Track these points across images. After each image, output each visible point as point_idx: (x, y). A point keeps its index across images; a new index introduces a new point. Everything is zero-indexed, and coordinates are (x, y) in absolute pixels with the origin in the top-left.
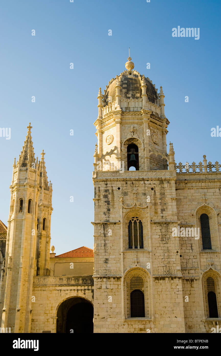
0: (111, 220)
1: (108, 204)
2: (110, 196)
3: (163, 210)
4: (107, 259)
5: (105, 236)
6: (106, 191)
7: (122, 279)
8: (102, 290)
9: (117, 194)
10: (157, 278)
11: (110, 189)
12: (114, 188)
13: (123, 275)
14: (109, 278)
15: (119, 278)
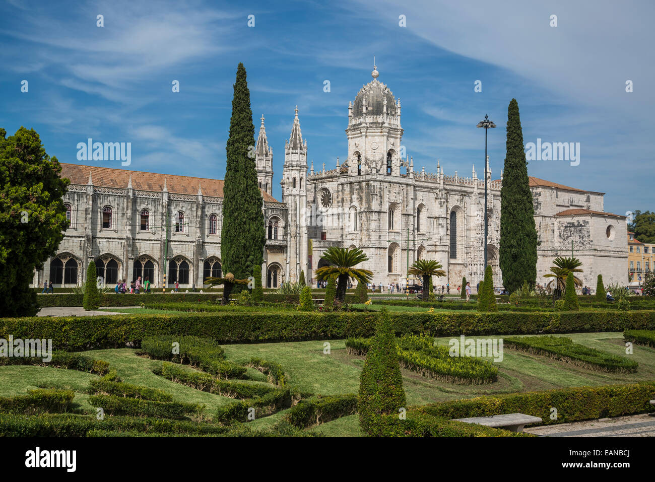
0: (383, 211)
1: (381, 198)
2: (382, 192)
3: (407, 206)
4: (380, 236)
5: (379, 220)
6: (380, 188)
7: (387, 249)
8: (378, 256)
9: (386, 191)
10: (402, 250)
11: (382, 187)
12: (384, 187)
13: (388, 247)
14: (381, 248)
15: (386, 248)
